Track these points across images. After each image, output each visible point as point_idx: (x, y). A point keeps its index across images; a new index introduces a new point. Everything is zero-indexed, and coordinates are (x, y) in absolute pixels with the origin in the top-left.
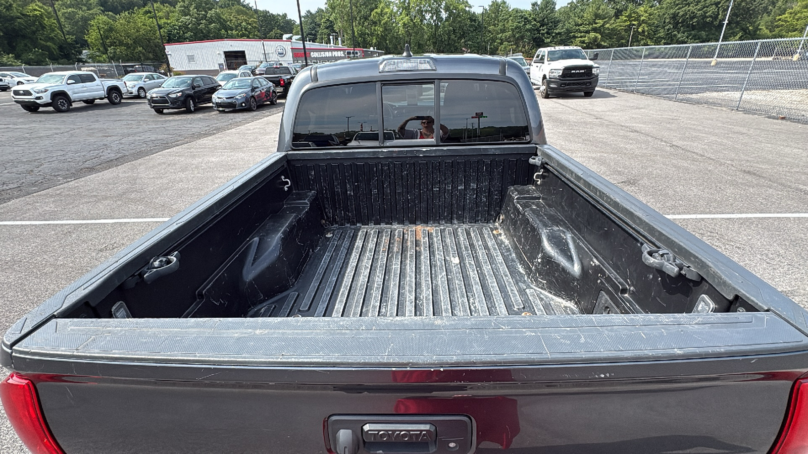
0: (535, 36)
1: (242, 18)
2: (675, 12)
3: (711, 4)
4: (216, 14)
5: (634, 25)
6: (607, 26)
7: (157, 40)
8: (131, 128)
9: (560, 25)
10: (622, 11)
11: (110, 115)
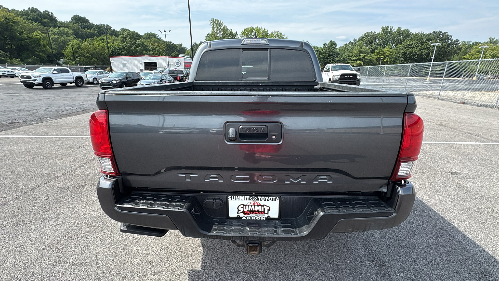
0: (326, 61)
1: (157, 45)
2: (405, 51)
3: (425, 48)
4: (141, 41)
5: (382, 58)
6: (366, 57)
7: (105, 55)
8: (89, 98)
9: (340, 56)
10: (375, 50)
11: (76, 92)
